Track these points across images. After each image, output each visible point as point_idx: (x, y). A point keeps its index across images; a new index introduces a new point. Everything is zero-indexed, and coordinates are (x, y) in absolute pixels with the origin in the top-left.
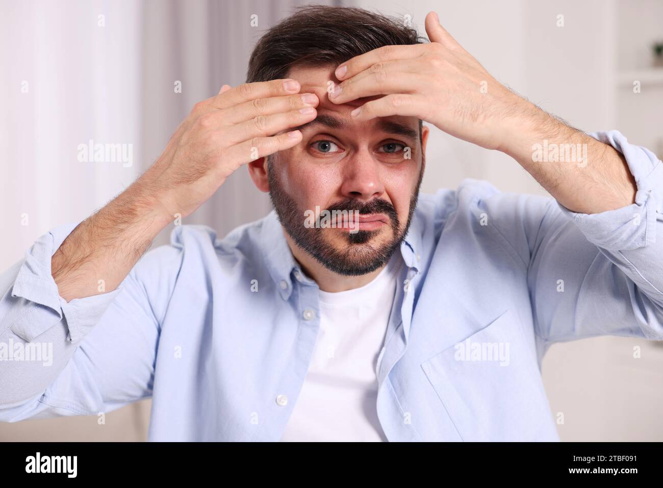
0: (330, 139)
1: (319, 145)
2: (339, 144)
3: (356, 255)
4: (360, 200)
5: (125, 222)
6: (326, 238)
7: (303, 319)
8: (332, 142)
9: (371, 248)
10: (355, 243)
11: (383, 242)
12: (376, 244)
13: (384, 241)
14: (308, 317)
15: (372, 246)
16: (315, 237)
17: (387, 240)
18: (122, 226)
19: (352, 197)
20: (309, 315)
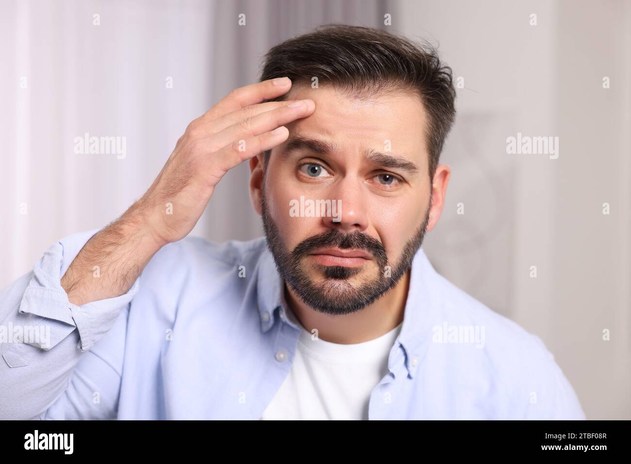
0: (319, 162)
1: (309, 168)
2: (328, 168)
3: (331, 291)
4: (341, 231)
5: (112, 244)
6: (304, 269)
7: (276, 358)
8: (321, 166)
9: (349, 286)
10: (332, 278)
11: (364, 282)
12: (355, 283)
13: (365, 280)
14: (280, 358)
15: (352, 284)
16: (293, 267)
17: (369, 280)
18: (110, 249)
19: (334, 227)
20: (282, 356)
